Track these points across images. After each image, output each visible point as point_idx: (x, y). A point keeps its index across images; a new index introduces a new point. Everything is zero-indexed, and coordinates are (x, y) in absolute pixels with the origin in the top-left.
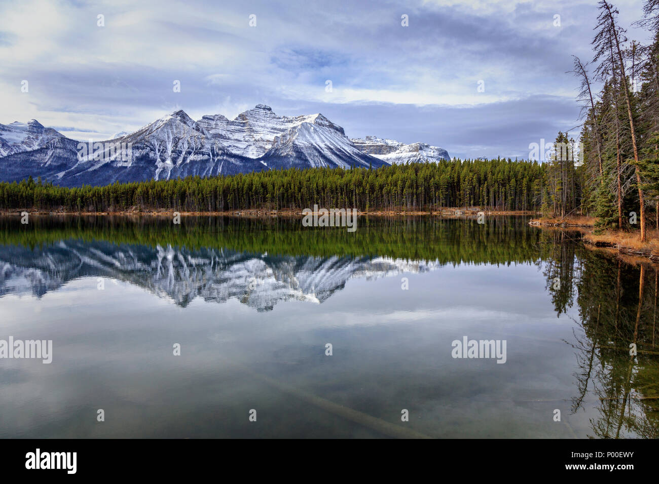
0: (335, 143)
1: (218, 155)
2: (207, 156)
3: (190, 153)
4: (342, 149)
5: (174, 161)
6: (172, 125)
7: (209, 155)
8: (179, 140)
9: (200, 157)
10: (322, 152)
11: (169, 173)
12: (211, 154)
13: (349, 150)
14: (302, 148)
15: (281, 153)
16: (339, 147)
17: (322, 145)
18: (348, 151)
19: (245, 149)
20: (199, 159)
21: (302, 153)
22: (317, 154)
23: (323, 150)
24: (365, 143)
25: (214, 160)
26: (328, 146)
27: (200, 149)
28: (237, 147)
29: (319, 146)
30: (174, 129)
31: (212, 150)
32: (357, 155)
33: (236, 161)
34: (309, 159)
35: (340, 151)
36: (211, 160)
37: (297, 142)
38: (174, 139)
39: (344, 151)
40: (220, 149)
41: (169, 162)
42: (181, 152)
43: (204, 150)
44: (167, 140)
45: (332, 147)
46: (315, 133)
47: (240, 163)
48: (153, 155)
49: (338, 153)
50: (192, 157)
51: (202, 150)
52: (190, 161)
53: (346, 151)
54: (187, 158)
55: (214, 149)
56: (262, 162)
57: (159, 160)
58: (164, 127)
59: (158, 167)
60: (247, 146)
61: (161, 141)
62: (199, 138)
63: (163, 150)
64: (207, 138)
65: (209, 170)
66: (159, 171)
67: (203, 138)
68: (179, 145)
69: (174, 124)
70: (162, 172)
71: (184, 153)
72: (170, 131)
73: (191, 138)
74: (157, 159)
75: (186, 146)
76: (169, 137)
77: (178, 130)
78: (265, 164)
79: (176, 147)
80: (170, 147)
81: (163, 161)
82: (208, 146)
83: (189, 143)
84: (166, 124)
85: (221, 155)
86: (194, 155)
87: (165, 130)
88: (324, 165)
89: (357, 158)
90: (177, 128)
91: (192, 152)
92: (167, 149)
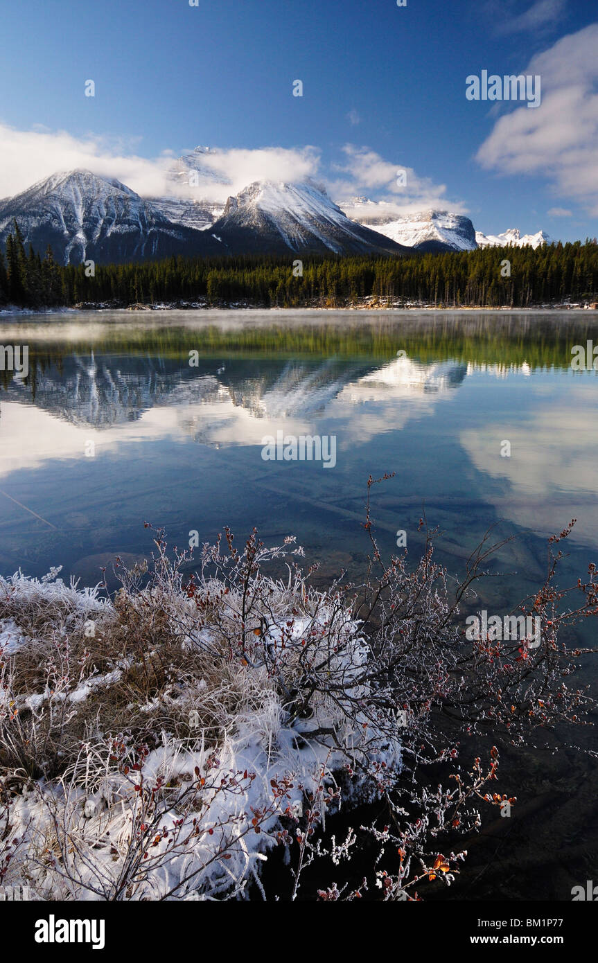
0: (315, 208)
1: (150, 225)
2: (135, 226)
3: (108, 222)
4: (326, 217)
5: (89, 233)
6: (79, 179)
7: (138, 225)
8: (92, 202)
9: (125, 229)
10: (298, 221)
11: (85, 253)
12: (140, 223)
13: (335, 217)
14: (270, 215)
15: (240, 224)
16: (322, 214)
17: (299, 211)
18: (334, 219)
19: (182, 215)
20: (124, 231)
21: (270, 222)
22: (292, 224)
23: (299, 218)
25: (145, 233)
26: (307, 212)
27: (125, 215)
28: (171, 213)
30: (84, 185)
31: (142, 217)
32: (346, 225)
33: (178, 234)
34: (281, 232)
35: (323, 219)
36: (141, 233)
37: (263, 208)
38: (85, 200)
39: (328, 219)
40: (153, 216)
41: (80, 235)
42: (96, 221)
43: (130, 218)
44: (75, 202)
45: (312, 214)
46: (286, 191)
47: (184, 237)
48: (57, 225)
49: (320, 222)
50: (113, 229)
51: (127, 218)
52: (112, 233)
53: (331, 219)
54: (106, 229)
55: (143, 216)
56: (214, 236)
57: (66, 232)
58: (68, 183)
59: (67, 244)
60: (186, 212)
61: (67, 204)
62: (120, 199)
63: (70, 218)
64: (132, 199)
65: (140, 248)
66: (69, 249)
67: (126, 199)
68: (94, 209)
69: (83, 177)
70: (73, 250)
71: (101, 222)
72: (78, 189)
73: (109, 199)
74: (63, 231)
75: (104, 211)
76: (77, 198)
77: (89, 187)
78: (219, 239)
79: (90, 213)
80: (80, 214)
81: (73, 233)
82: (135, 211)
83: (107, 207)
84: (70, 177)
85: (155, 226)
86: (117, 224)
87: (71, 187)
88: (302, 241)
89: (348, 232)
90: (88, 183)
91: (112, 221)
92: (76, 216)
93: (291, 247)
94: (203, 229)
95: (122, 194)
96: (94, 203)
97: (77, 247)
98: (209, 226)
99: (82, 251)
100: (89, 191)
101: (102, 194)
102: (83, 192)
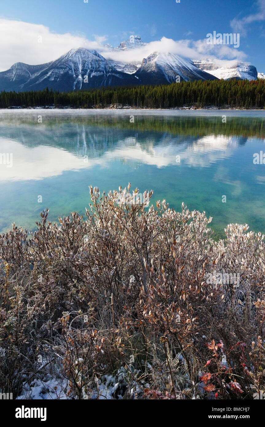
0: (182, 63)
2: (102, 73)
3: (91, 71)
4: (186, 67)
5: (83, 76)
6: (80, 52)
7: (103, 72)
8: (85, 62)
11: (81, 85)
12: (105, 71)
15: (147, 71)
16: (184, 66)
17: (174, 64)
18: (190, 68)
19: (124, 67)
20: (98, 75)
21: (161, 70)
22: (170, 71)
23: (174, 68)
24: (201, 63)
25: (106, 75)
26: (177, 65)
27: (98, 68)
28: (119, 67)
29: (171, 65)
30: (82, 55)
31: (105, 69)
32: (195, 71)
33: (120, 76)
34: (165, 74)
36: (105, 75)
37: (158, 63)
38: (82, 61)
39: (187, 68)
40: (110, 68)
41: (80, 77)
42: (87, 70)
44: (78, 62)
45: (180, 65)
46: (169, 55)
47: (122, 77)
48: (71, 73)
50: (93, 74)
51: (99, 69)
52: (93, 76)
54: (91, 74)
55: (106, 68)
56: (136, 76)
57: (74, 76)
58: (76, 54)
59: (74, 81)
60: (125, 66)
61: (75, 63)
62: (97, 61)
63: (76, 70)
64: (102, 61)
65: (104, 82)
66: (75, 83)
67: (99, 60)
68: (86, 65)
69: (82, 51)
70: (77, 83)
71: (89, 71)
72: (80, 56)
73: (92, 61)
74: (73, 75)
75: (90, 66)
76: (79, 60)
77: (85, 55)
78: (138, 78)
79: (84, 67)
80: (80, 67)
81: (77, 76)
82: (103, 66)
83: (91, 64)
84: (77, 51)
85: (110, 72)
86: (95, 72)
87: (77, 56)
88: (174, 78)
89: (195, 73)
90: (84, 54)
91: (93, 71)
92: (78, 68)
93: (169, 81)
94: (132, 73)
95: (98, 58)
96: (86, 63)
97: (78, 82)
98: (134, 72)
99: (80, 84)
100: (84, 58)
101: (90, 59)
102: (82, 58)
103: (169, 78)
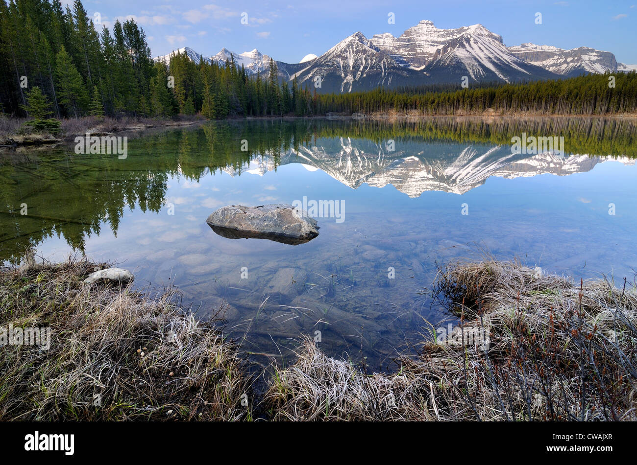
0: (494, 52)
1: (388, 69)
2: (379, 70)
3: (366, 68)
5: (354, 74)
7: (381, 69)
8: (358, 57)
9: (374, 71)
10: (481, 61)
11: (351, 86)
12: (383, 68)
13: (507, 58)
14: (462, 58)
15: (442, 65)
16: (498, 56)
17: (482, 55)
19: (408, 62)
20: (373, 73)
21: (462, 63)
22: (476, 64)
23: (482, 59)
24: (522, 51)
25: (385, 73)
26: (487, 55)
27: (375, 63)
29: (478, 55)
30: (355, 48)
31: (384, 64)
32: (515, 63)
34: (468, 69)
35: (498, 59)
36: (383, 73)
38: (355, 56)
39: (502, 59)
40: (390, 64)
41: (350, 76)
42: (359, 68)
43: (377, 65)
44: (349, 58)
45: (491, 56)
47: (406, 74)
48: (338, 71)
49: (496, 61)
50: (368, 72)
52: (366, 74)
53: (504, 59)
54: (364, 72)
56: (425, 73)
57: (343, 75)
58: (346, 48)
59: (342, 81)
60: (410, 60)
61: (345, 59)
62: (373, 55)
63: (346, 67)
65: (381, 82)
66: (343, 84)
67: (376, 54)
68: (359, 61)
70: (345, 85)
71: (362, 68)
72: (351, 50)
73: (367, 55)
74: (341, 74)
75: (364, 62)
76: (350, 55)
77: (357, 49)
78: (427, 74)
79: (356, 63)
80: (351, 64)
81: (346, 75)
83: (366, 60)
85: (391, 69)
86: (369, 69)
87: (348, 50)
88: (481, 74)
89: (515, 67)
90: (357, 47)
92: (349, 65)
93: (474, 78)
94: (419, 69)
95: (374, 52)
97: (348, 83)
98: (423, 67)
100: (357, 51)
102: (354, 52)
103: (474, 74)
